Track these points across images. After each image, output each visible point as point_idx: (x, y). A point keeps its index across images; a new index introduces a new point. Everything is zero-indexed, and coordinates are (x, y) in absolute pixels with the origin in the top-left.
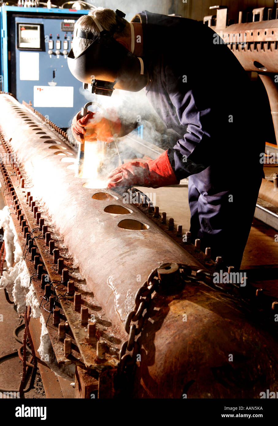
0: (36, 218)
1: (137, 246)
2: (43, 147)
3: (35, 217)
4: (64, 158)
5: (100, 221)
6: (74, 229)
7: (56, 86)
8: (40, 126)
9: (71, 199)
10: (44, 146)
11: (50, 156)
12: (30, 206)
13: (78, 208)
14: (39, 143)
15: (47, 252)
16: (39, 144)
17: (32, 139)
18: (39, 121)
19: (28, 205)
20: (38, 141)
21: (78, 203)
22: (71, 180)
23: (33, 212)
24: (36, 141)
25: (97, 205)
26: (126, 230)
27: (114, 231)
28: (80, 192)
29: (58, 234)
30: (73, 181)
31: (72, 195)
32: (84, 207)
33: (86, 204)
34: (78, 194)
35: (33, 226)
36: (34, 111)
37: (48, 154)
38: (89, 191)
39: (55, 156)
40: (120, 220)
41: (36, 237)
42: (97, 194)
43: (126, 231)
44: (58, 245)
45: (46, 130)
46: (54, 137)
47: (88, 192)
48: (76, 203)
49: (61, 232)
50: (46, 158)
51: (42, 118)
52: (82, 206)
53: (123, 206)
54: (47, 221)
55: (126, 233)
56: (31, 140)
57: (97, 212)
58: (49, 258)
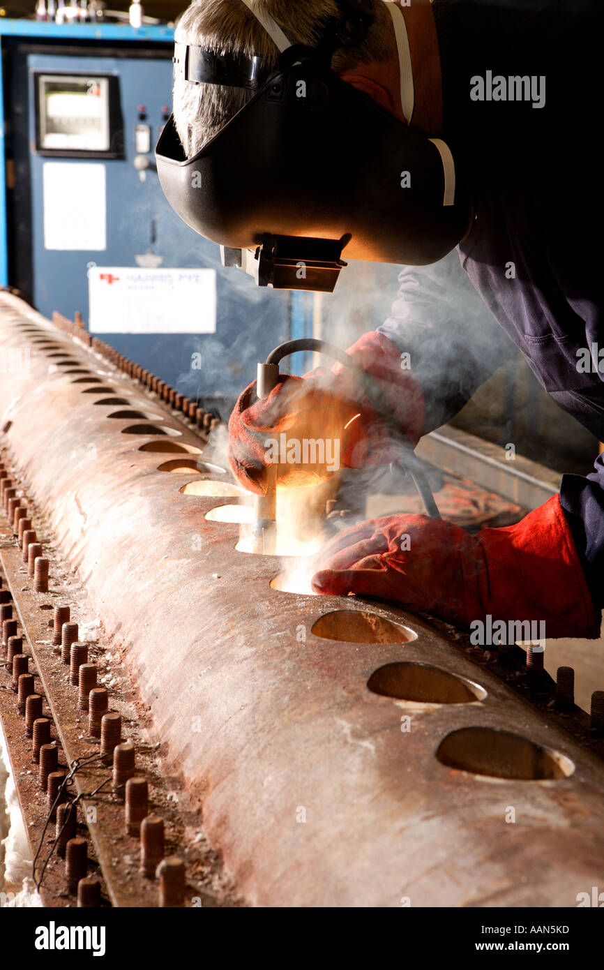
0: (88, 710)
1: (546, 866)
2: (120, 446)
3: (85, 708)
4: (194, 483)
5: (357, 735)
6: (244, 765)
7: (162, 266)
8: (110, 381)
9: (228, 636)
10: (123, 443)
11: (144, 476)
12: (67, 661)
13: (259, 672)
14: (104, 434)
15: (132, 866)
16: (106, 437)
17: (81, 420)
18: (105, 369)
19: (60, 659)
20: (101, 429)
21: (256, 652)
22: (224, 564)
23: (79, 688)
24: (93, 429)
25: (334, 661)
26: (479, 778)
27: (424, 781)
28: (263, 607)
29: (178, 783)
30: (235, 567)
31: (232, 619)
32: (281, 671)
33: (289, 658)
34: (254, 616)
35: (76, 745)
36: (88, 341)
37: (138, 470)
38: (299, 605)
39: (164, 475)
40: (442, 732)
41: (89, 795)
42: (332, 617)
43: (479, 786)
44: (180, 832)
45: (130, 393)
46: (159, 415)
47: (295, 608)
48: (248, 651)
49: (191, 773)
50: (130, 484)
51: (116, 361)
52: (275, 667)
53: (442, 668)
54: (132, 723)
55: (481, 794)
56: (77, 426)
57: (341, 693)
58: (143, 896)
